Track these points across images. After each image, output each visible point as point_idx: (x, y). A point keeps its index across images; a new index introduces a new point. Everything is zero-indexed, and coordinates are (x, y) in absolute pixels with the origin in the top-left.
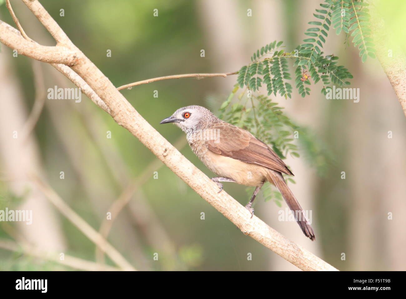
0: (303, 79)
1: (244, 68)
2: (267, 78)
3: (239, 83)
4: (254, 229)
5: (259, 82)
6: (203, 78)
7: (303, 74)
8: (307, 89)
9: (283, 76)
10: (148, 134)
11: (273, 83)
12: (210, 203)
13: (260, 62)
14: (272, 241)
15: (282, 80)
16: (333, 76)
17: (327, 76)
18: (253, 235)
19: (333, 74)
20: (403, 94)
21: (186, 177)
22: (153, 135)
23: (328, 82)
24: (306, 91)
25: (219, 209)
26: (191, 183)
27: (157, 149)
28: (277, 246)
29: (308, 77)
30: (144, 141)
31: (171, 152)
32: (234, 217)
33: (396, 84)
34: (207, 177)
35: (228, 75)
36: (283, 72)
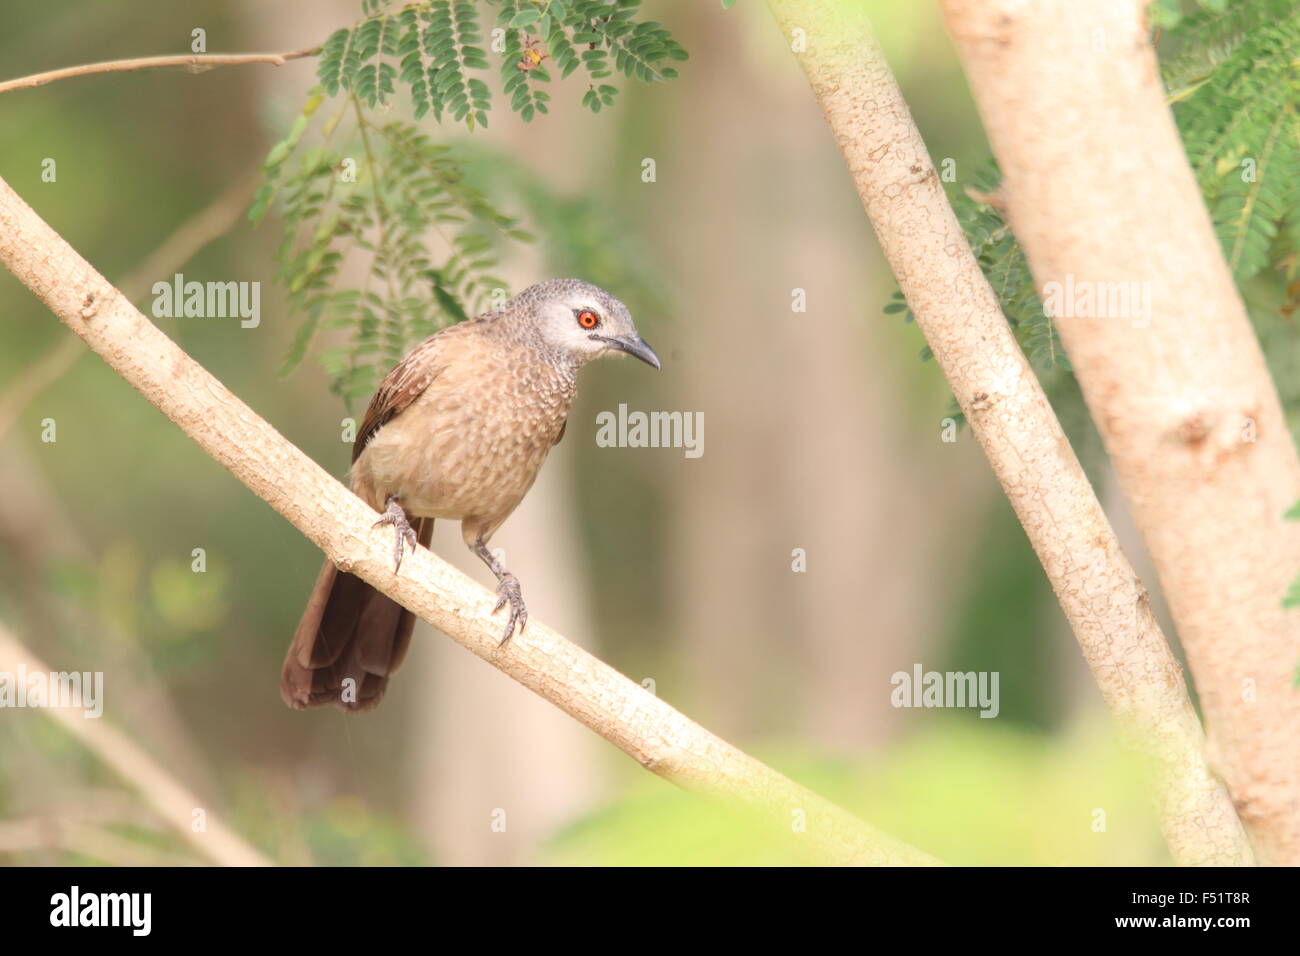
0: (526, 63)
1: (341, 36)
2: (413, 66)
3: (325, 81)
4: (368, 551)
5: (386, 77)
6: (209, 67)
7: (525, 49)
8: (538, 94)
9: (463, 57)
10: (35, 250)
11: (431, 81)
12: (227, 468)
13: (390, 16)
14: (427, 592)
15: (460, 70)
16: (621, 53)
17: (603, 54)
18: (366, 571)
19: (622, 47)
20: (851, 122)
21: (155, 386)
22: (51, 253)
23: (605, 70)
24: (538, 103)
25: (257, 489)
26: (169, 405)
27: (61, 295)
28: (443, 607)
29: (542, 59)
30: (21, 270)
31: (106, 304)
32: (304, 512)
33: (829, 90)
34: (219, 384)
35: (288, 58)
36: (461, 46)
